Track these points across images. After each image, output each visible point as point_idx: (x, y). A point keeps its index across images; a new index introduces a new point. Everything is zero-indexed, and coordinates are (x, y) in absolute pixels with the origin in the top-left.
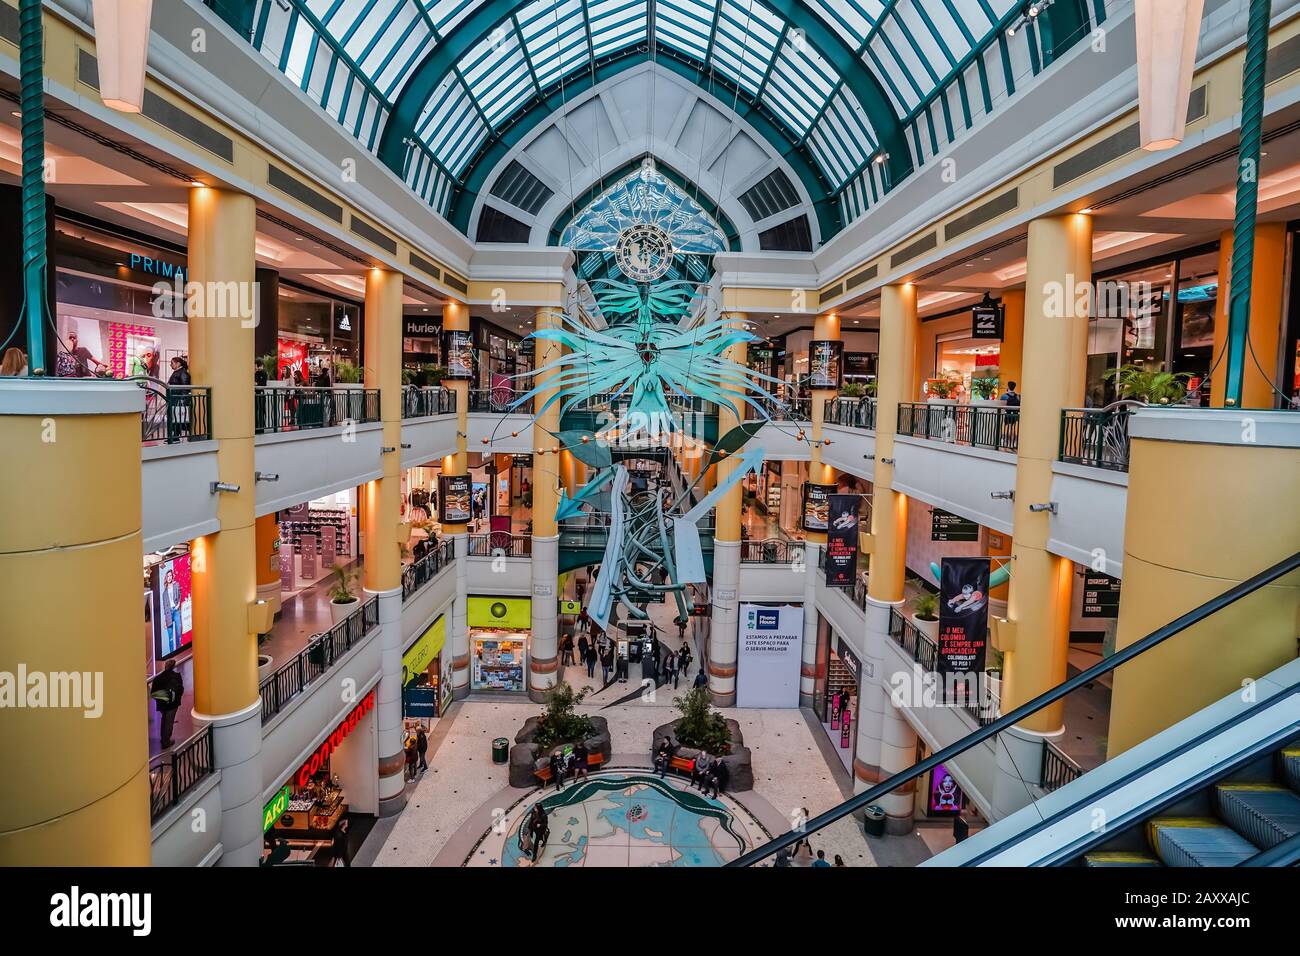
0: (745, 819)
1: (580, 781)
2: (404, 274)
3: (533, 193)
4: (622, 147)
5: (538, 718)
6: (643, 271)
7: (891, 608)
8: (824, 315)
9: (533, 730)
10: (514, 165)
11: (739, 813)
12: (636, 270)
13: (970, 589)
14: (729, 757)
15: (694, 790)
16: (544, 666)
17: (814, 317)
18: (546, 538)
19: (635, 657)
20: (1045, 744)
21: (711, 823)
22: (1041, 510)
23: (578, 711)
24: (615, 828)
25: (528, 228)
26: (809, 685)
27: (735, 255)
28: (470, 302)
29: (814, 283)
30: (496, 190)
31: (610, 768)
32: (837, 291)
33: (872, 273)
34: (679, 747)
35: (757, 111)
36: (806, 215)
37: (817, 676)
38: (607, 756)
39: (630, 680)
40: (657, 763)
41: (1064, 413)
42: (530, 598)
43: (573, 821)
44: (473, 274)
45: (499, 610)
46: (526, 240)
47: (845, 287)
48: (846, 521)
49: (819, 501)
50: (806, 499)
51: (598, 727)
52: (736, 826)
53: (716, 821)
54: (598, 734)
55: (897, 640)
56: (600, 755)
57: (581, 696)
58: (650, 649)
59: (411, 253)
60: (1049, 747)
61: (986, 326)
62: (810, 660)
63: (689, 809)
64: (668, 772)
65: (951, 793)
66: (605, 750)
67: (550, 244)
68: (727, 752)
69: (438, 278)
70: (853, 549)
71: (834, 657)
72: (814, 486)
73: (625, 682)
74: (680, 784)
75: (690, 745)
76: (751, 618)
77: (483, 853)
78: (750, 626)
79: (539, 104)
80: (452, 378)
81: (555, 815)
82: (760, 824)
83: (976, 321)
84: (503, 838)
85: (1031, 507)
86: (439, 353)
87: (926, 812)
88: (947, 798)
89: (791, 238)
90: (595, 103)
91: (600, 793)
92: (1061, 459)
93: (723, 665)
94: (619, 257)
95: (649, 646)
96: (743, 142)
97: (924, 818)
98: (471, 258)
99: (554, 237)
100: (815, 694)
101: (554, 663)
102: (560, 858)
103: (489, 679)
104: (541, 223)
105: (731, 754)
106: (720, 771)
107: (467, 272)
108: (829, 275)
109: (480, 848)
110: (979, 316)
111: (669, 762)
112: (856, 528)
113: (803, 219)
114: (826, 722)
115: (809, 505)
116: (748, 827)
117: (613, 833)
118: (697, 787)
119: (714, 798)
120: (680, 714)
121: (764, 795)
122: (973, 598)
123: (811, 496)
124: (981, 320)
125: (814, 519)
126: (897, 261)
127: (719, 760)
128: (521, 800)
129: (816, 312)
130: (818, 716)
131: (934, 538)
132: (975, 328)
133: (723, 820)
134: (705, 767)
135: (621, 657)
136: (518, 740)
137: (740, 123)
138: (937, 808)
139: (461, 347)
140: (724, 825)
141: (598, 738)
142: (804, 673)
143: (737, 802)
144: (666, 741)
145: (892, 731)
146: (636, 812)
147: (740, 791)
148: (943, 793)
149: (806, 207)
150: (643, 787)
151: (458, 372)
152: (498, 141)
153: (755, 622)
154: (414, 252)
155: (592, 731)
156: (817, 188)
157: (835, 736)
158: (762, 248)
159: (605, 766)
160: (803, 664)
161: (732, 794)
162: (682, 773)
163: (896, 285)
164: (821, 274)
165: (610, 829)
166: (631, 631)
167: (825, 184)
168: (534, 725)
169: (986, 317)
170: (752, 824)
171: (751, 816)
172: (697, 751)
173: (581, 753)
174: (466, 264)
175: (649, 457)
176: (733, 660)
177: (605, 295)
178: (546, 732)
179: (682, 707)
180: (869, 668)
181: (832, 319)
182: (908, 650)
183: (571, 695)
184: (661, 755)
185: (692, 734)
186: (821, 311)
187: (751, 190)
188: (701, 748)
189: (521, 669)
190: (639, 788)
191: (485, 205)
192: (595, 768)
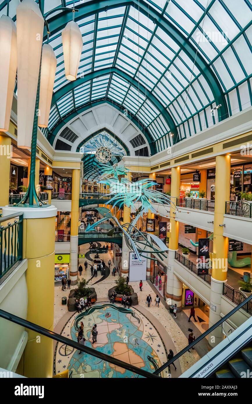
0: (139, 313)
1: (90, 307)
2: (40, 160)
3: (73, 137)
4: (98, 125)
5: (74, 290)
6: (103, 160)
7: (176, 252)
8: (152, 173)
9: (74, 294)
10: (67, 128)
11: (136, 311)
12: (101, 160)
13: (205, 246)
14: (132, 296)
15: (122, 306)
16: (74, 274)
17: (149, 174)
18: (75, 236)
19: (99, 269)
20: (224, 284)
21: (129, 315)
22: (222, 226)
23: (87, 287)
24: (103, 320)
25: (71, 147)
26: (149, 274)
27: (128, 157)
28: (53, 167)
29: (149, 165)
30: (61, 135)
31: (97, 303)
32: (157, 167)
33: (168, 164)
34: (117, 294)
35: (134, 118)
36: (147, 147)
37: (151, 271)
38: (96, 299)
39: (98, 276)
40: (111, 300)
41: (226, 202)
42: (69, 254)
43: (90, 320)
44: (54, 159)
45: (60, 258)
46: (70, 150)
47: (159, 167)
48: (163, 229)
49: (151, 223)
50: (147, 223)
51: (92, 291)
52: (136, 315)
53: (130, 315)
54: (93, 293)
55: (178, 260)
56: (94, 299)
57: (88, 282)
58: (102, 267)
59: (42, 153)
60: (225, 284)
61: (196, 178)
62: (149, 267)
63: (122, 312)
64: (114, 302)
65: (190, 300)
66: (95, 297)
67: (77, 151)
68: (130, 295)
69: (47, 160)
70: (165, 236)
71: (156, 265)
72: (149, 219)
73: (96, 277)
74: (118, 305)
75: (120, 294)
76: (133, 256)
77: (64, 333)
78: (133, 259)
79: (74, 112)
80: (47, 189)
81: (84, 319)
82: (142, 314)
83: (194, 177)
84: (70, 328)
85: (220, 225)
86: (43, 182)
87: (184, 305)
88: (189, 301)
89: (143, 153)
90: (91, 113)
91: (96, 310)
92: (226, 213)
93: (126, 270)
94: (96, 156)
95: (102, 266)
96: (131, 126)
97: (184, 307)
98: (54, 154)
99: (78, 149)
100: (150, 276)
101: (77, 273)
102: (89, 331)
103: (57, 279)
104: (74, 145)
105: (132, 295)
106: (130, 300)
107: (52, 158)
108: (154, 163)
109: (64, 332)
110: (195, 176)
111: (115, 299)
112: (166, 231)
113: (146, 148)
114: (154, 284)
115: (148, 224)
116: (139, 315)
117: (103, 322)
118: (123, 305)
119: (129, 308)
120: (116, 285)
121: (142, 306)
122: (206, 248)
123: (149, 222)
124: (195, 177)
125: (150, 228)
126: (176, 161)
127: (129, 297)
128: (73, 315)
129: (150, 173)
130: (152, 282)
131: (185, 233)
132: (194, 179)
133: (132, 314)
134: (125, 299)
135: (95, 270)
136: (69, 297)
137: (130, 121)
138: (187, 304)
139: (50, 180)
140: (133, 315)
141: (93, 294)
142: (147, 271)
143: (135, 308)
144: (113, 293)
145: (176, 284)
146: (108, 315)
147: (135, 305)
148: (188, 300)
149: (147, 145)
150: (108, 307)
151: (49, 188)
152: (62, 121)
153: (134, 257)
154: (43, 153)
155: (92, 292)
156: (150, 140)
157: (157, 287)
158: (136, 155)
159: (96, 302)
160: (147, 268)
161: (133, 306)
162: (119, 302)
163: (176, 168)
164: (151, 163)
165: (101, 321)
166: (95, 262)
167: (152, 139)
168: (74, 292)
169: (196, 176)
170: (140, 314)
171: (140, 312)
172: (122, 295)
173: (89, 300)
174: (52, 156)
175: (91, 210)
176: (128, 269)
177: (104, 169)
178: (78, 294)
179: (117, 283)
180: (170, 268)
181: (154, 174)
182: (181, 263)
183: (85, 282)
184: (112, 297)
185: (121, 291)
186: (151, 172)
187: (133, 140)
188: (123, 294)
189: (66, 275)
190: (107, 307)
191: (58, 139)
192: (93, 303)
